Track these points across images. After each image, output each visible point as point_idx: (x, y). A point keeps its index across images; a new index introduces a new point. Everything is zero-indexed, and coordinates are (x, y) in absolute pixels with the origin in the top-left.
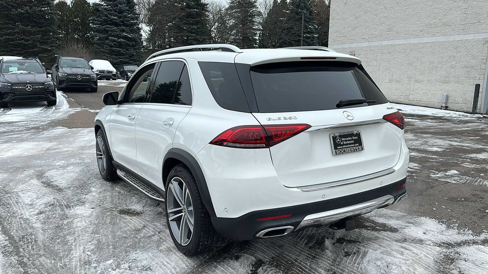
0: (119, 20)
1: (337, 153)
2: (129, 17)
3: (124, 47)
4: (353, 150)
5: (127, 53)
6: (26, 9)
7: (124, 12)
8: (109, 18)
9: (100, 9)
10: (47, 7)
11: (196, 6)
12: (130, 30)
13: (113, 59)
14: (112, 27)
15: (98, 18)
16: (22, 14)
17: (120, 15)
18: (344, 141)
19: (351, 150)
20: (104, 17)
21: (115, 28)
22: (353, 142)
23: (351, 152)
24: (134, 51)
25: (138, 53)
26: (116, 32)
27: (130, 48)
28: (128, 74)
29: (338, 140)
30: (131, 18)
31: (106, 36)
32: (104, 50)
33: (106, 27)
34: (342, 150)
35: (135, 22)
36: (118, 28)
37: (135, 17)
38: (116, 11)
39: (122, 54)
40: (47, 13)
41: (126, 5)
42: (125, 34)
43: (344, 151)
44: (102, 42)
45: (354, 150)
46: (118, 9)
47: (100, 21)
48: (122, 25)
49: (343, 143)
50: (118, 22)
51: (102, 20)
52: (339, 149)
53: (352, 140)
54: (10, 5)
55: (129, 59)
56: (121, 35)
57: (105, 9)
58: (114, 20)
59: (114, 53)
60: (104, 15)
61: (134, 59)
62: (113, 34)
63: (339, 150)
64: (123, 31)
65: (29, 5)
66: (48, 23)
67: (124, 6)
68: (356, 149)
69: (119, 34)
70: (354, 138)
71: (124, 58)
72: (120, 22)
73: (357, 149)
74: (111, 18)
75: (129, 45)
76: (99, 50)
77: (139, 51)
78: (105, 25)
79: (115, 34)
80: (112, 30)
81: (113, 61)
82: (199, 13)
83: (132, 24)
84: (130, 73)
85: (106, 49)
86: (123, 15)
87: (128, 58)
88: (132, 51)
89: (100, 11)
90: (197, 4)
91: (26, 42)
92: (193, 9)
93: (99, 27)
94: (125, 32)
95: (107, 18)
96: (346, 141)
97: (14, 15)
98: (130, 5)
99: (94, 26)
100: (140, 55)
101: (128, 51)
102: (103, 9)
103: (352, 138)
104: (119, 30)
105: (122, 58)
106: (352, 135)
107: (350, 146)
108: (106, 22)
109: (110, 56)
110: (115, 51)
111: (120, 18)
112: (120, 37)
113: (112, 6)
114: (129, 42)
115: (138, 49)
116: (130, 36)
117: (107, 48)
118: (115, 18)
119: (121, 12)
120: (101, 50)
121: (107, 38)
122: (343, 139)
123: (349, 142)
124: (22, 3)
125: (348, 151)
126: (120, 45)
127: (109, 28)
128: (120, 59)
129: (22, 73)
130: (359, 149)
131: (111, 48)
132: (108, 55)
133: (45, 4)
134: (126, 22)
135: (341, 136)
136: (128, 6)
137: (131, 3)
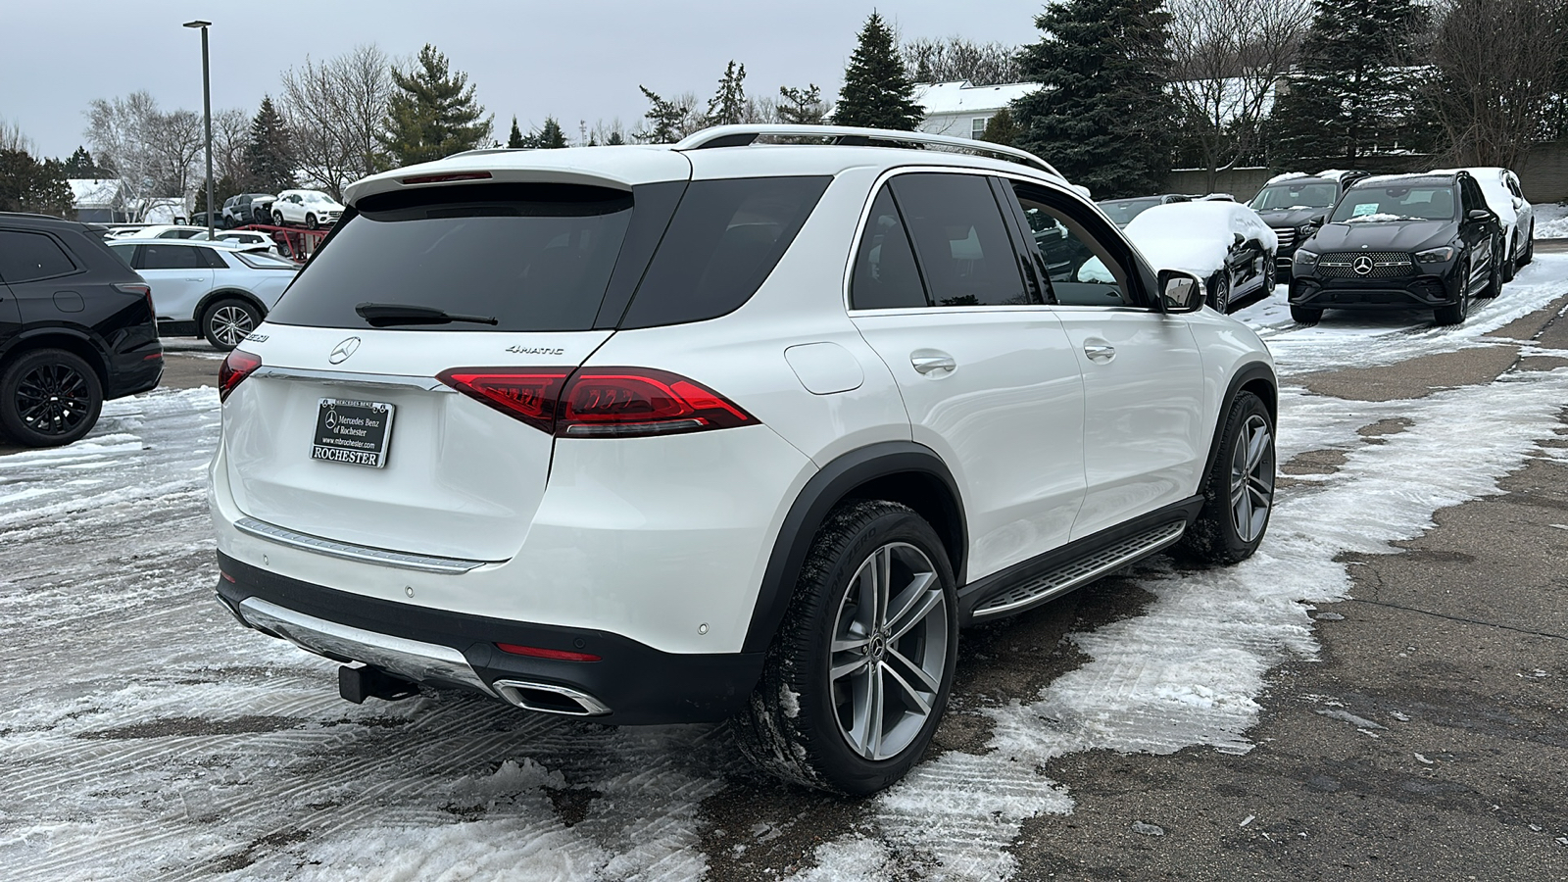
1: (316, 456)
4: (354, 459)
18: (343, 425)
19: (349, 456)
22: (361, 433)
23: (348, 461)
29: (331, 419)
34: (329, 449)
43: (333, 454)
45: (356, 457)
49: (340, 430)
52: (326, 444)
53: (363, 428)
63: (322, 448)
68: (361, 459)
70: (369, 423)
73: (364, 458)
96: (347, 426)
103: (364, 422)
106: (366, 413)
107: (352, 444)
122: (343, 420)
123: (353, 432)
125: (342, 457)
129: (1382, 221)
130: (368, 459)
135: (341, 410)
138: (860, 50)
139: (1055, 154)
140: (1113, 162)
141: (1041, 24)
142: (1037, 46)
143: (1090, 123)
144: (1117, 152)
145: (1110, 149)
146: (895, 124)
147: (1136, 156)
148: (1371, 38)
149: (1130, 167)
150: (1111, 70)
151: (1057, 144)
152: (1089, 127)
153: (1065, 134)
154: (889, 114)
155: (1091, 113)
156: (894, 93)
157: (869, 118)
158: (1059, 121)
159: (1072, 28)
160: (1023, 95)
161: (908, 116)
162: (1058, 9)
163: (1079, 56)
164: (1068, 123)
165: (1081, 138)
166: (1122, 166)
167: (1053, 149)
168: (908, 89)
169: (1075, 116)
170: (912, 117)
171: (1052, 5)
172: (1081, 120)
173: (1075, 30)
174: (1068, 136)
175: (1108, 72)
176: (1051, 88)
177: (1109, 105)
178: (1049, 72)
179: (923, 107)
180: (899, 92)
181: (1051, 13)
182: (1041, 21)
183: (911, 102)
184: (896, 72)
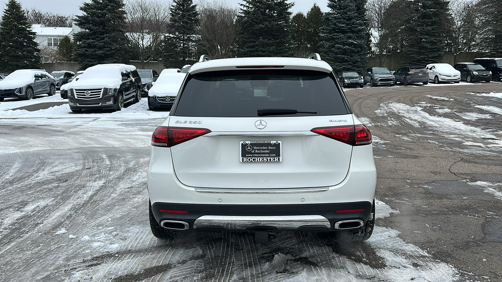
0: (346, 28)
1: (244, 161)
2: (357, 24)
3: (349, 53)
4: (266, 160)
5: (351, 59)
6: (266, 23)
7: (353, 18)
8: (337, 27)
9: (330, 18)
10: (283, 21)
11: (434, 5)
12: (357, 36)
13: (336, 66)
14: (339, 34)
15: (327, 27)
16: (262, 28)
17: (348, 22)
18: (256, 149)
20: (333, 26)
21: (342, 35)
23: (263, 161)
24: (358, 57)
25: (362, 59)
26: (342, 40)
27: (355, 54)
28: (345, 81)
29: (249, 148)
30: (359, 24)
31: (332, 44)
32: (329, 58)
33: (333, 35)
34: (251, 158)
35: (362, 28)
36: (345, 36)
37: (364, 23)
38: (344, 19)
39: (346, 61)
40: (283, 26)
41: (355, 11)
42: (351, 40)
43: (254, 160)
44: (328, 50)
45: (268, 160)
46: (347, 16)
47: (329, 30)
48: (350, 32)
49: (255, 151)
50: (346, 29)
51: (330, 28)
52: (248, 156)
53: (268, 150)
54: (254, 22)
55: (353, 65)
56: (347, 42)
57: (335, 17)
58: (342, 28)
59: (339, 60)
60: (333, 24)
61: (357, 66)
62: (339, 41)
63: (247, 158)
64: (350, 38)
65: (269, 20)
66: (282, 36)
67: (353, 13)
68: (270, 160)
69: (345, 41)
70: (270, 148)
71: (347, 65)
72: (347, 29)
73: (272, 159)
74: (339, 26)
75: (354, 52)
76: (324, 58)
77: (364, 57)
78: (333, 33)
79: (342, 41)
80: (339, 38)
81: (336, 68)
82: (437, 12)
83: (359, 31)
84: (347, 79)
85: (331, 57)
86: (351, 22)
87: (351, 65)
88: (356, 57)
89: (329, 20)
90: (435, 3)
91: (263, 53)
92: (429, 9)
93: (327, 35)
94: (351, 39)
95: (336, 26)
96: (259, 150)
97: (256, 30)
98: (360, 11)
99: (323, 35)
100: (364, 61)
101: (353, 57)
102: (333, 18)
103: (268, 148)
104: (346, 37)
105: (346, 65)
106: (268, 145)
107: (263, 155)
108: (334, 30)
109: (334, 64)
110: (339, 58)
111: (348, 25)
112: (346, 44)
113: (341, 14)
114: (354, 49)
115: (363, 55)
116: (355, 42)
117: (332, 55)
118: (343, 25)
119: (350, 19)
120: (327, 57)
121: (333, 46)
123: (262, 152)
124: (263, 19)
125: (260, 160)
126: (345, 52)
127: (336, 36)
128: (343, 66)
130: (274, 159)
131: (336, 55)
132: (333, 63)
133: (283, 19)
134: (354, 28)
135: (253, 145)
136: (358, 13)
137: (361, 10)
138: (7, 9)
139: (91, 53)
140: (112, 57)
141: (81, 9)
142: (81, 16)
143: (103, 44)
144: (113, 54)
145: (111, 53)
146: (25, 38)
147: (119, 56)
148: (187, 26)
149: (118, 59)
150: (108, 27)
151: (92, 50)
152: (103, 45)
153: (94, 47)
154: (23, 34)
155: (103, 40)
156: (24, 27)
157: (14, 35)
158: (92, 42)
159: (94, 12)
160: (78, 32)
161: (31, 36)
162: (87, 5)
163: (97, 21)
164: (96, 43)
165: (101, 48)
166: (115, 59)
167: (91, 51)
168: (29, 26)
169: (98, 41)
170: (33, 36)
171: (85, 3)
172: (100, 42)
173: (95, 12)
174: (96, 47)
175: (107, 27)
176: (87, 31)
177: (109, 38)
178: (87, 26)
179: (36, 33)
180: (26, 26)
181: (85, 6)
182: (82, 8)
183: (31, 30)
184: (24, 19)
